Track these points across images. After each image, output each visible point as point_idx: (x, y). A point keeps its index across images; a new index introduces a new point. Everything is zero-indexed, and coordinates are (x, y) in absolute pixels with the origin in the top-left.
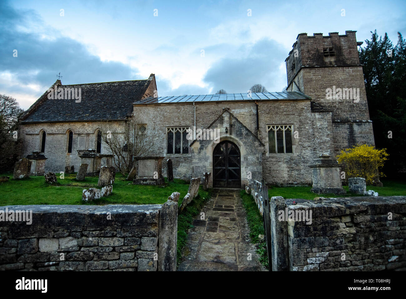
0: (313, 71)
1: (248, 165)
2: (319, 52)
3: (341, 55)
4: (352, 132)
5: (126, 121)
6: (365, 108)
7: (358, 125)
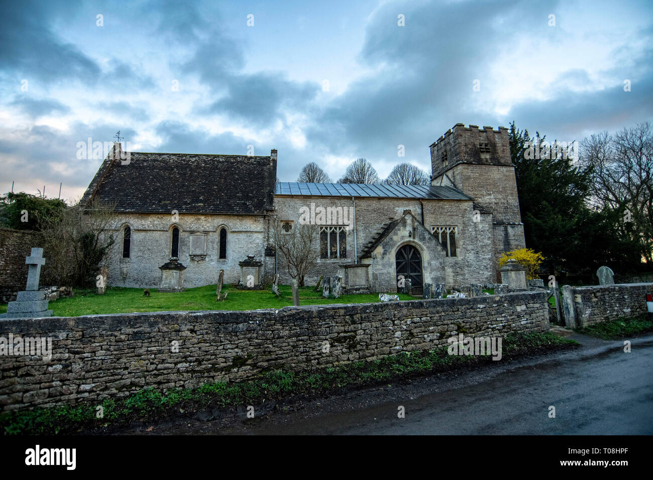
0: (471, 168)
1: (432, 270)
2: (475, 147)
3: (496, 153)
4: (507, 235)
5: (264, 217)
6: (517, 210)
7: (512, 227)
